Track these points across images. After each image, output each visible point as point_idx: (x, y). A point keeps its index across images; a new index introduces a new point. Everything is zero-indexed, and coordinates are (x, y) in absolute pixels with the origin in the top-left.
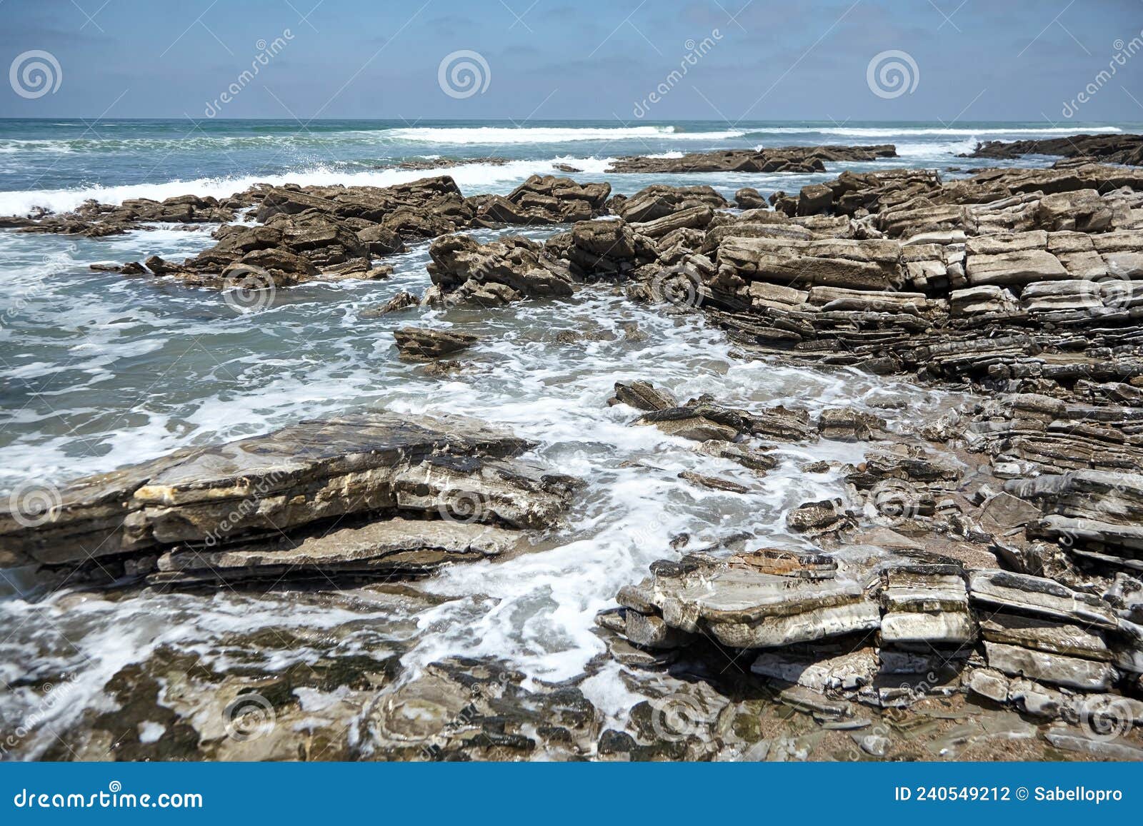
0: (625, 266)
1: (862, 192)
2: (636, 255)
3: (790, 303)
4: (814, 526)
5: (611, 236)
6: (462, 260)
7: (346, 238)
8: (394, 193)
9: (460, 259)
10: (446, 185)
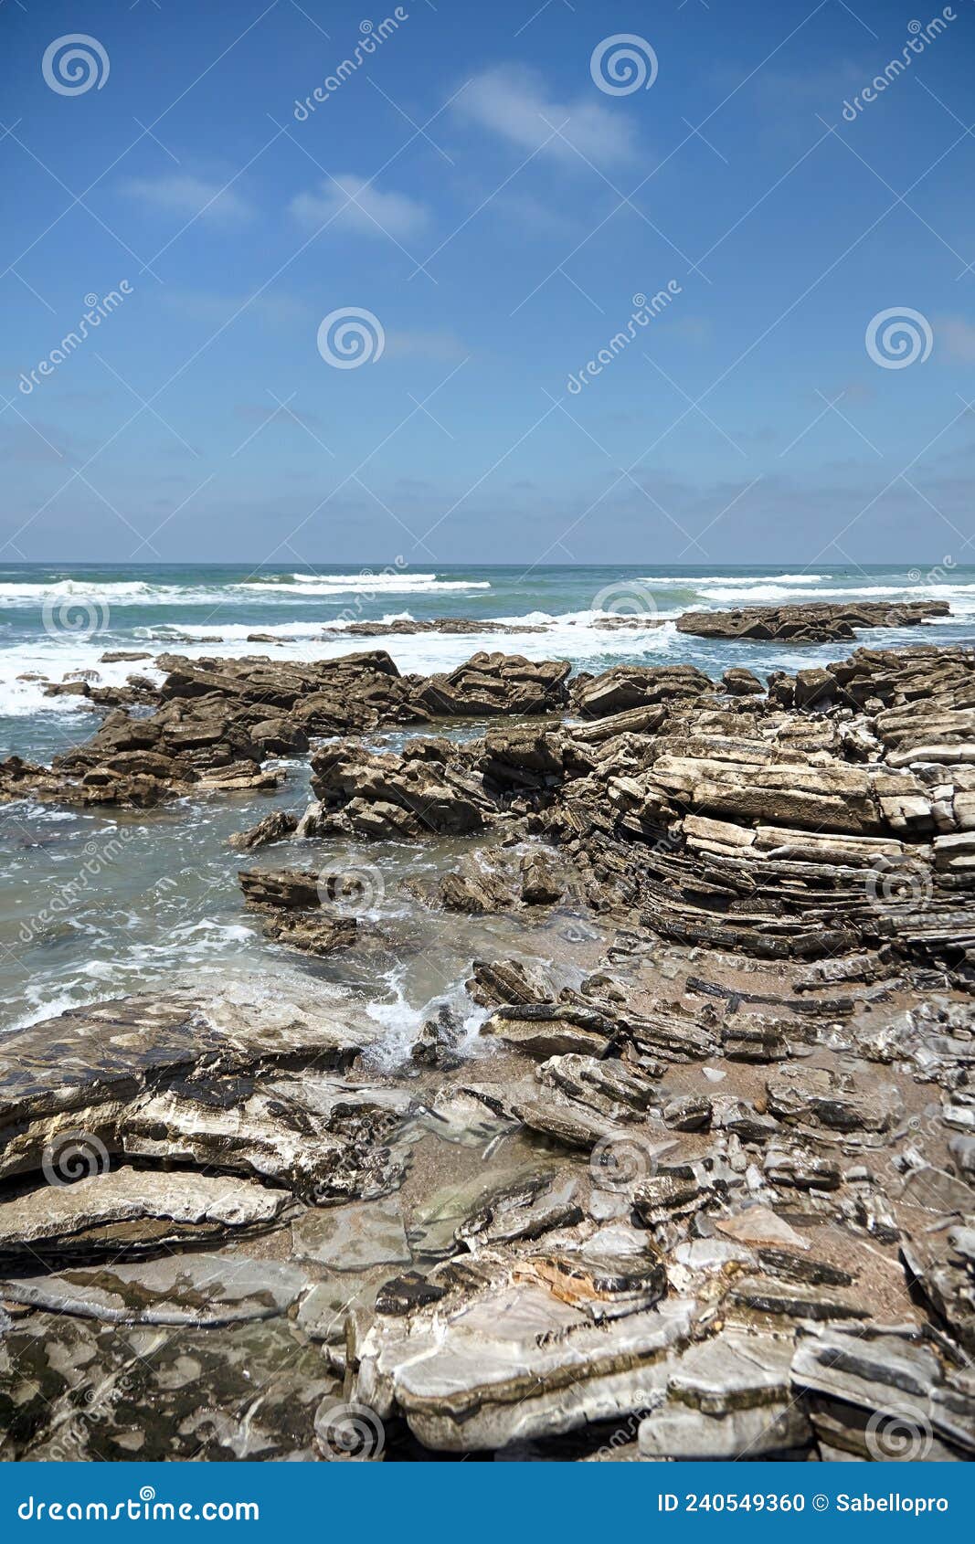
0: (550, 781)
1: (877, 677)
2: (566, 766)
3: (732, 845)
4: (662, 1205)
5: (529, 747)
6: (349, 774)
7: (235, 736)
8: (320, 670)
9: (346, 773)
10: (381, 663)
